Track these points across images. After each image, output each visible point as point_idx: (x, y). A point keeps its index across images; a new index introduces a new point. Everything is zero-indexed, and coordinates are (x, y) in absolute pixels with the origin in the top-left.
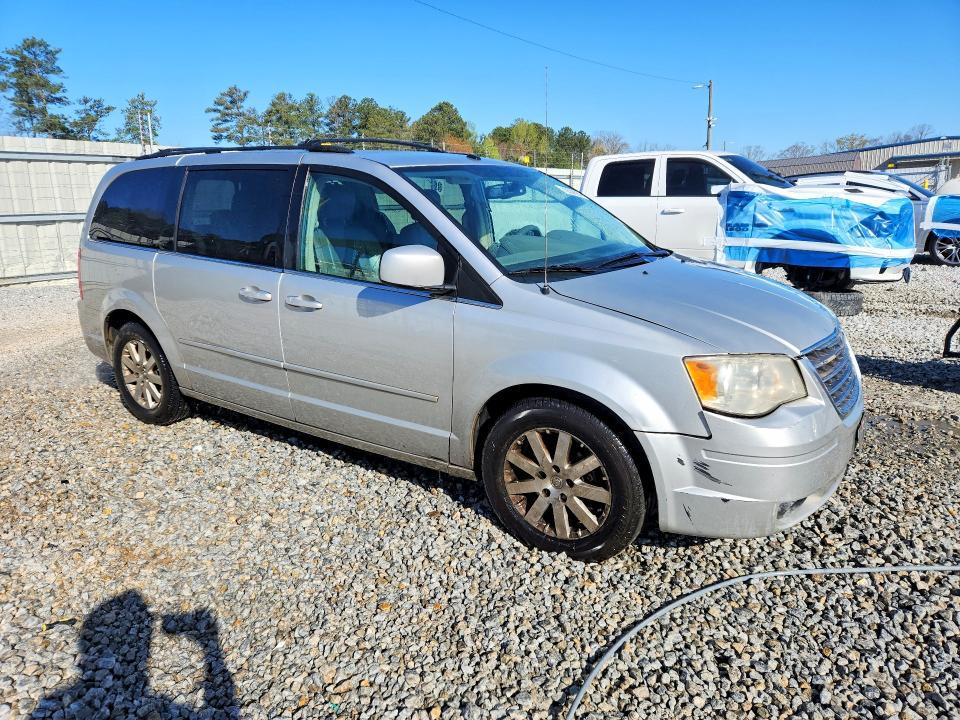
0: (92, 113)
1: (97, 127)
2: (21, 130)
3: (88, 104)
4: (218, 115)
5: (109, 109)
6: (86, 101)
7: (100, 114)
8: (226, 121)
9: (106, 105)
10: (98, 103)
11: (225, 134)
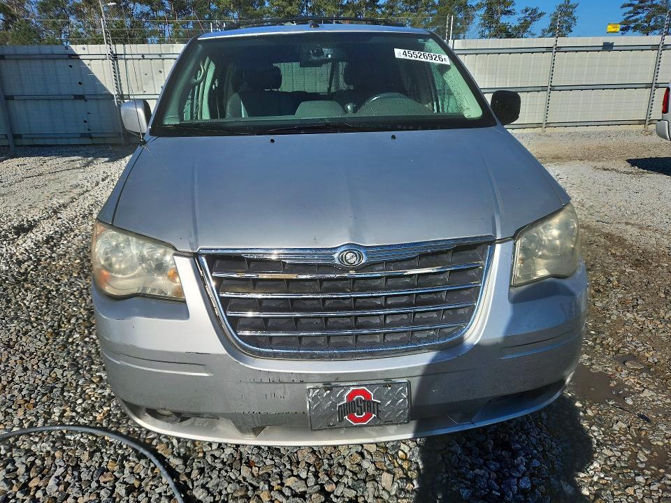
0: (529, 19)
1: (529, 30)
2: (482, 37)
3: (528, 12)
4: (631, 9)
5: (541, 15)
6: (526, 11)
7: (533, 20)
8: (638, 13)
9: (539, 12)
10: (534, 11)
11: (633, 25)
